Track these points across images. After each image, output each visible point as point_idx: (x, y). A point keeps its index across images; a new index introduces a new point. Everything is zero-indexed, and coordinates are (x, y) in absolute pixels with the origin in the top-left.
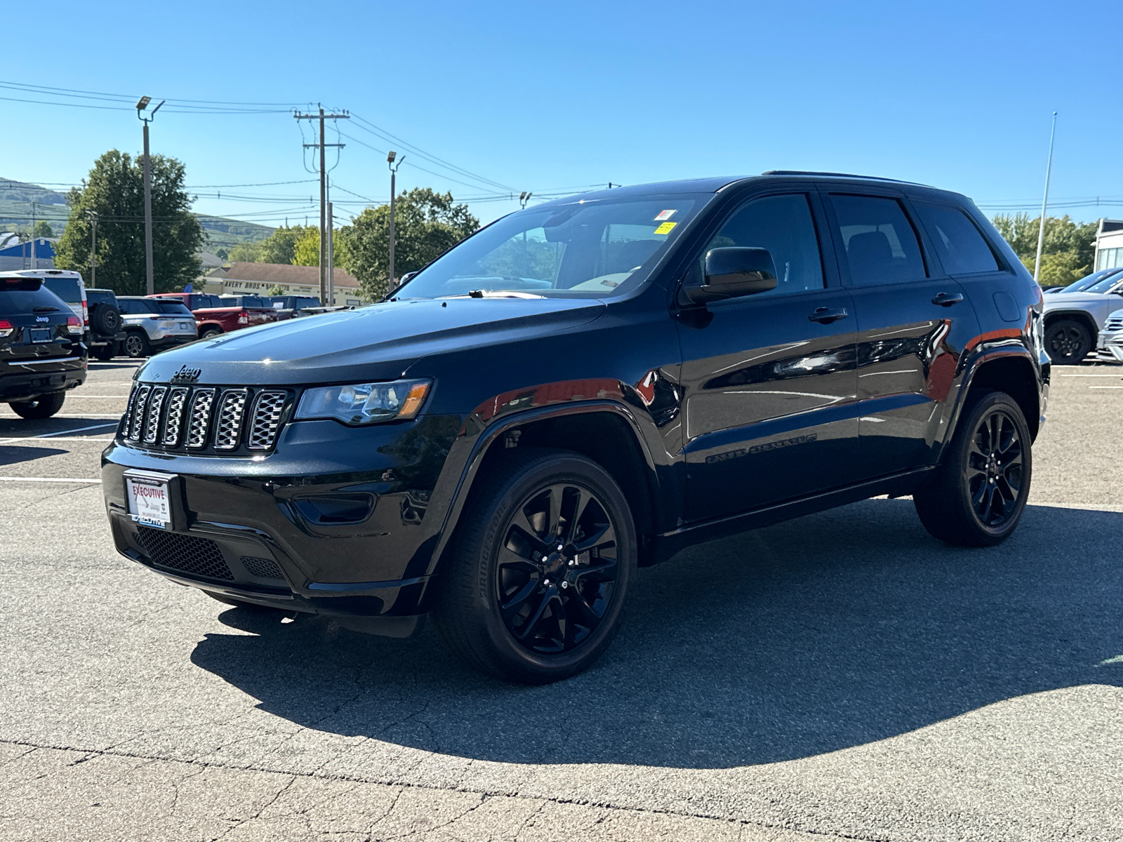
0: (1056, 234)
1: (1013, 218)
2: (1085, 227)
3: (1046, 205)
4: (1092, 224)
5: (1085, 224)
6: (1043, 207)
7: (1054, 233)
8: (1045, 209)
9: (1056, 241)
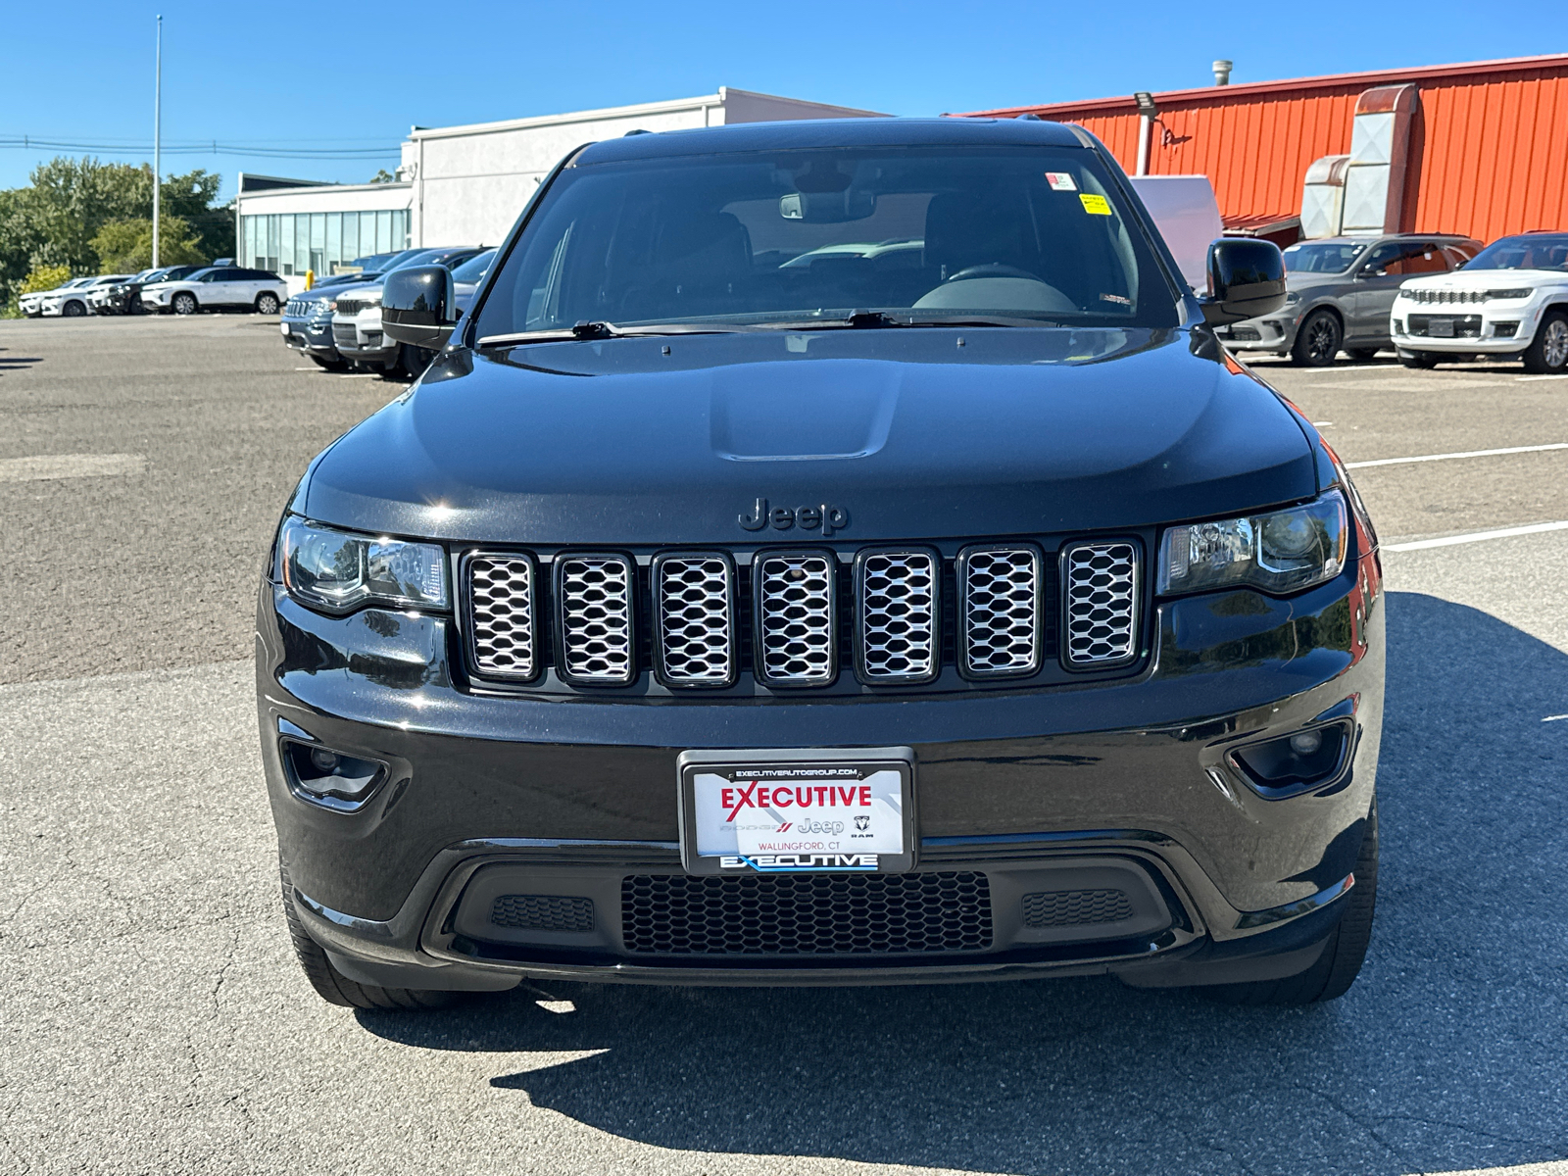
0: (140, 190)
1: (78, 164)
2: (176, 181)
3: (159, 148)
4: (186, 178)
5: (177, 177)
6: (156, 150)
7: (137, 188)
8: (159, 153)
9: (141, 200)
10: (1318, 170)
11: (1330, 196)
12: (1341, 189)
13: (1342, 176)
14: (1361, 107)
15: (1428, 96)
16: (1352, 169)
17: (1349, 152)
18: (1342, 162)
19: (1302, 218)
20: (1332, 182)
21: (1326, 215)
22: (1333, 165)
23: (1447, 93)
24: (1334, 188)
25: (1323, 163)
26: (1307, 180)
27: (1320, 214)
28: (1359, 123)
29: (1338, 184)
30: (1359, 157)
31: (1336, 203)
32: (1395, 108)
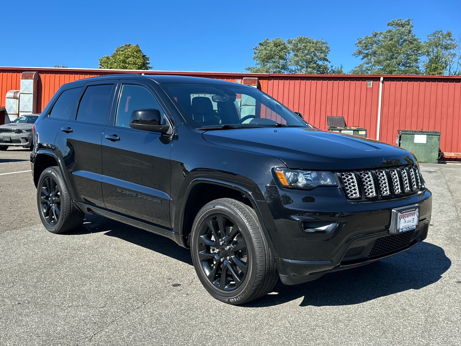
10: (10, 94)
11: (14, 102)
12: (18, 100)
13: (18, 96)
14: (22, 77)
15: (42, 76)
16: (21, 94)
17: (19, 89)
18: (17, 92)
19: (6, 107)
20: (15, 98)
21: (14, 107)
22: (15, 93)
23: (48, 75)
24: (16, 99)
25: (11, 92)
26: (6, 97)
27: (11, 107)
28: (22, 82)
29: (17, 98)
30: (23, 91)
31: (17, 104)
32: (33, 78)
